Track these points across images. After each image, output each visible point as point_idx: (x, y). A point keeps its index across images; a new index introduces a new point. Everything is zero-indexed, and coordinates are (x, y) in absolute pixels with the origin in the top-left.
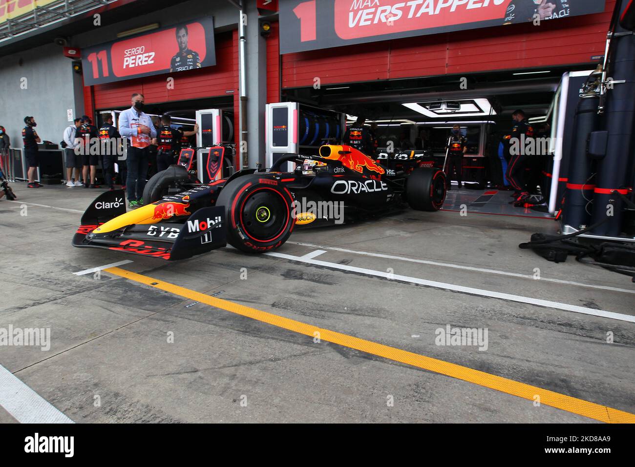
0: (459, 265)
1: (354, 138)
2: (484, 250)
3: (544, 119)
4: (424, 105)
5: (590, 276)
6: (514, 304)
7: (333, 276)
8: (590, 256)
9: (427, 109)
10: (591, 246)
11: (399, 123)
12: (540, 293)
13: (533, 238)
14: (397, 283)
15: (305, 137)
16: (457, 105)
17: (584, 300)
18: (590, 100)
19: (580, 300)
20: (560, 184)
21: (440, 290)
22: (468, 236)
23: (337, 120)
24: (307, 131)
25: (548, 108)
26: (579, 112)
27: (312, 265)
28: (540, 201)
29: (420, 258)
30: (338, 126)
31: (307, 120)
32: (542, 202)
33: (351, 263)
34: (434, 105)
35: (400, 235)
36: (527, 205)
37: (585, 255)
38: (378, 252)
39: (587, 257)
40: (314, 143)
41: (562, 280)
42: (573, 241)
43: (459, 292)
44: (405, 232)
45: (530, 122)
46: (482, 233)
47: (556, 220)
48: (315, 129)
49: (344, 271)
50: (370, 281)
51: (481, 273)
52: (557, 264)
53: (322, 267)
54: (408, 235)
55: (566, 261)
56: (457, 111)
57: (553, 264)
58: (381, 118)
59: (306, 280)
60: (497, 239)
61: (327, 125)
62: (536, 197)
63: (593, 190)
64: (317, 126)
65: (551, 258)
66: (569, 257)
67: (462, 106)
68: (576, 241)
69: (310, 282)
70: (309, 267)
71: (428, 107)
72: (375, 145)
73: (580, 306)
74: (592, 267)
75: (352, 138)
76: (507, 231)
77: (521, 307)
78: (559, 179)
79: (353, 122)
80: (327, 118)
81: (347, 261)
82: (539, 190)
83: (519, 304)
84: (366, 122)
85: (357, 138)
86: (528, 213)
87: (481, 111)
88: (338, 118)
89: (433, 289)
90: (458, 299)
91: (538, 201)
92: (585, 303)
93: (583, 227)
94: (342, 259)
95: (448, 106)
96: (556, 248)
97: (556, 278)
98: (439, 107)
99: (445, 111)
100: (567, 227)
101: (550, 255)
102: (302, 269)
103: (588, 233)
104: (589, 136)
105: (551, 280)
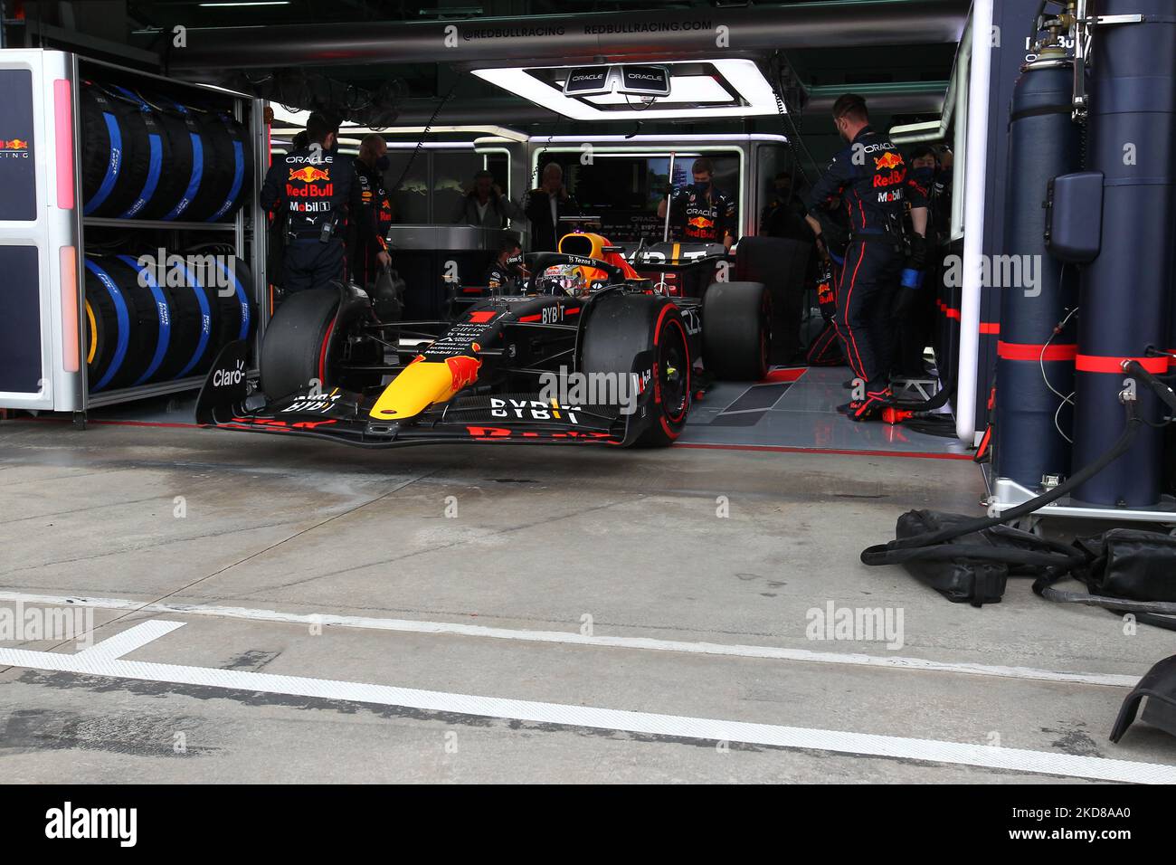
0: (663, 638)
1: (303, 193)
2: (752, 577)
3: (936, 130)
4: (548, 78)
5: (1074, 645)
6: (839, 761)
7: (205, 719)
8: (1076, 577)
9: (560, 89)
10: (1077, 544)
11: (470, 136)
12: (922, 717)
13: (902, 526)
14: (442, 724)
15: (107, 186)
16: (659, 78)
17: (1055, 726)
18: (1050, 74)
19: (1044, 730)
20: (985, 343)
21: (596, 739)
22: (701, 530)
23: (236, 124)
24: (115, 163)
25: (942, 94)
26: (1018, 114)
27: (118, 683)
28: (933, 399)
29: (532, 622)
30: (238, 146)
31: (111, 120)
32: (937, 401)
33: (275, 662)
34: (582, 78)
35: (465, 542)
36: (892, 415)
37: (1059, 576)
38: (382, 610)
39: (1066, 580)
40: (145, 207)
41: (991, 664)
42: (1024, 531)
43: (659, 738)
44: (484, 531)
45: (895, 141)
46: (745, 518)
47: (978, 461)
48: (148, 155)
49: (246, 697)
50: (343, 725)
51: (734, 661)
52: (975, 610)
53: (160, 688)
54: (495, 540)
55: (1004, 597)
56: (659, 100)
57: (965, 610)
58: (400, 119)
59: (87, 745)
60: (795, 535)
61: (196, 141)
62: (920, 388)
63: (1073, 363)
64: (156, 143)
65: (957, 590)
66: (1013, 585)
67: (676, 82)
68: (1032, 531)
69: (104, 753)
70: (106, 694)
71: (562, 83)
72: (385, 217)
73: (1042, 748)
74: (1081, 612)
75: (295, 193)
76: (828, 507)
77: (860, 773)
78: (980, 328)
79: (295, 131)
80: (194, 116)
81: (263, 654)
82: (932, 361)
83: (854, 761)
84: (341, 131)
85: (315, 192)
86: (896, 442)
87: (738, 99)
88: (239, 117)
89: (570, 736)
90: (655, 765)
91: (928, 398)
92: (1057, 738)
93: (1053, 481)
94: (239, 650)
95: (629, 83)
96: (971, 557)
97: (972, 661)
98: (601, 84)
99: (621, 99)
100: (1004, 484)
101: (955, 581)
102: (77, 702)
103: (1067, 499)
104: (1051, 188)
105: (958, 667)
